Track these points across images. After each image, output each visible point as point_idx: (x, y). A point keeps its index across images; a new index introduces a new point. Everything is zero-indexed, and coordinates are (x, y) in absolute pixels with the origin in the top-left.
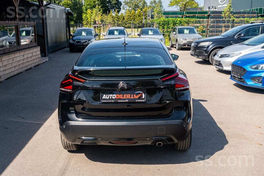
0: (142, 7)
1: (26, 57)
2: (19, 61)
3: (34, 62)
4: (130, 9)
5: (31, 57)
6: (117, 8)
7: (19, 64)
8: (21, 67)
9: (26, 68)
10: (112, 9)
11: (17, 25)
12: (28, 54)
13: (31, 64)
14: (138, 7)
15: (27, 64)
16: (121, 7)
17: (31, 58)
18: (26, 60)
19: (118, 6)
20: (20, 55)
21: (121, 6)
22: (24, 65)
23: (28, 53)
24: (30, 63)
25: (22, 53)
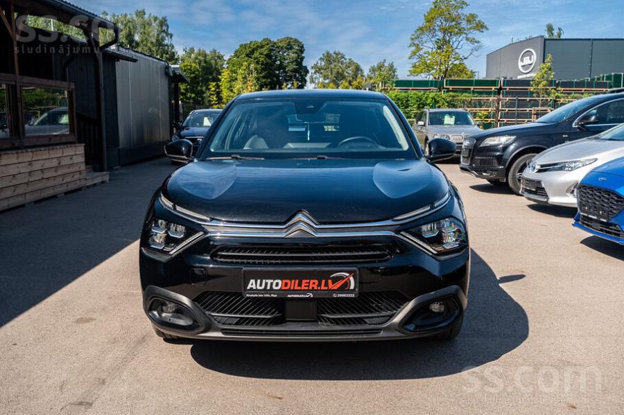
0: (351, 78)
1: (37, 166)
2: (14, 175)
3: (64, 182)
4: (327, 81)
5: (56, 168)
6: (297, 80)
7: (14, 182)
8: (21, 190)
9: (37, 196)
10: (287, 81)
11: (14, 83)
12: (46, 159)
13: (54, 187)
14: (344, 78)
15: (40, 185)
16: (308, 78)
17: (56, 171)
18: (38, 176)
19: (301, 75)
20: (21, 160)
21: (306, 75)
22: (31, 188)
23: (47, 157)
24: (51, 183)
25: (26, 157)
